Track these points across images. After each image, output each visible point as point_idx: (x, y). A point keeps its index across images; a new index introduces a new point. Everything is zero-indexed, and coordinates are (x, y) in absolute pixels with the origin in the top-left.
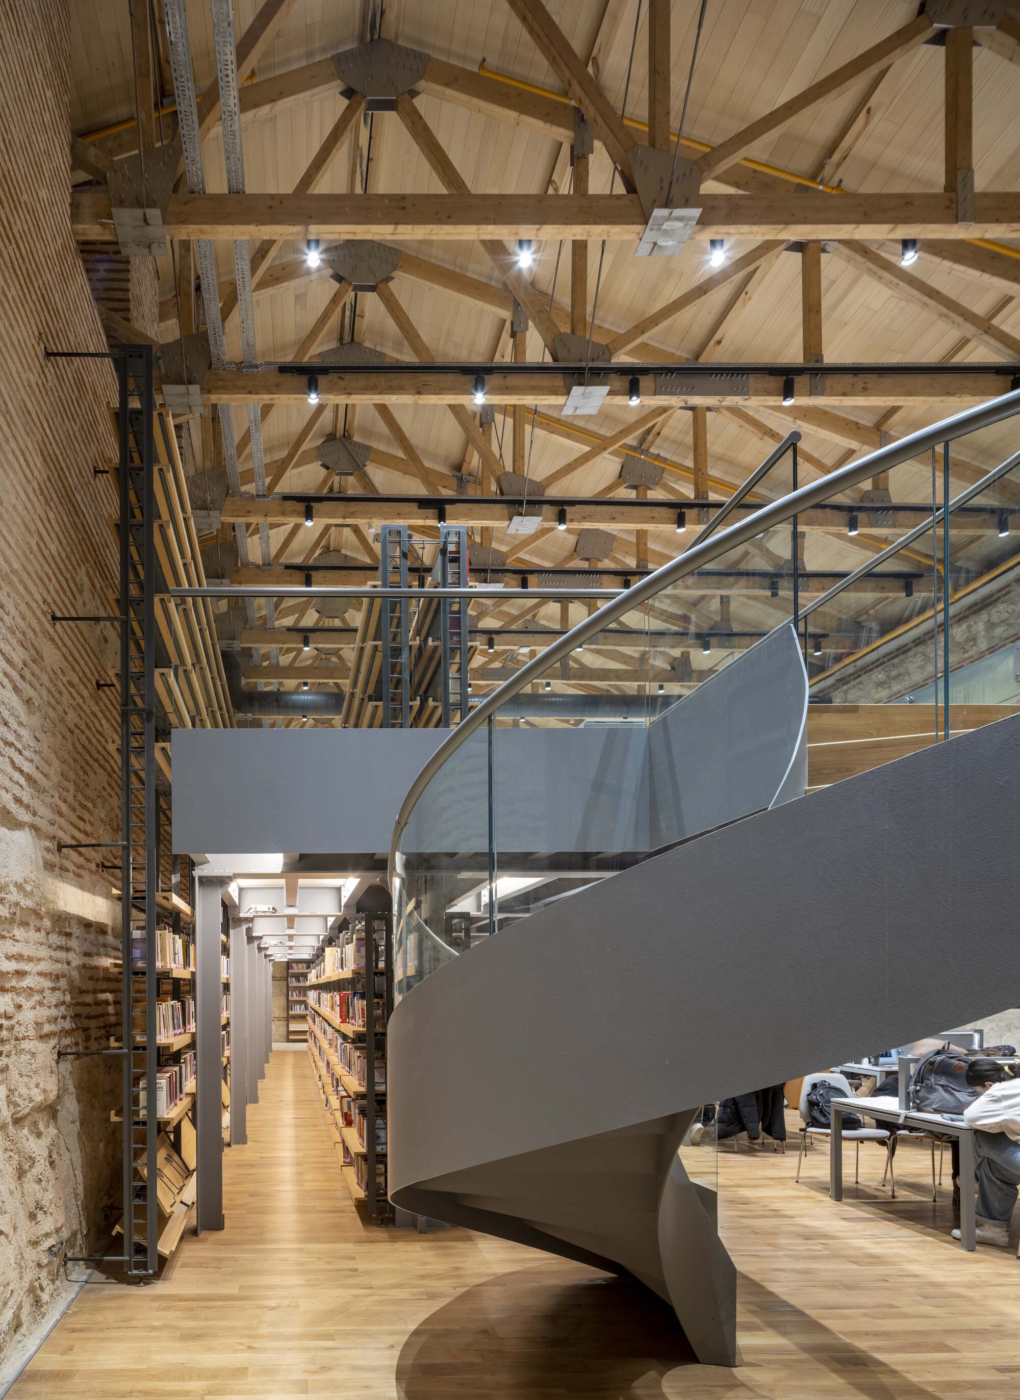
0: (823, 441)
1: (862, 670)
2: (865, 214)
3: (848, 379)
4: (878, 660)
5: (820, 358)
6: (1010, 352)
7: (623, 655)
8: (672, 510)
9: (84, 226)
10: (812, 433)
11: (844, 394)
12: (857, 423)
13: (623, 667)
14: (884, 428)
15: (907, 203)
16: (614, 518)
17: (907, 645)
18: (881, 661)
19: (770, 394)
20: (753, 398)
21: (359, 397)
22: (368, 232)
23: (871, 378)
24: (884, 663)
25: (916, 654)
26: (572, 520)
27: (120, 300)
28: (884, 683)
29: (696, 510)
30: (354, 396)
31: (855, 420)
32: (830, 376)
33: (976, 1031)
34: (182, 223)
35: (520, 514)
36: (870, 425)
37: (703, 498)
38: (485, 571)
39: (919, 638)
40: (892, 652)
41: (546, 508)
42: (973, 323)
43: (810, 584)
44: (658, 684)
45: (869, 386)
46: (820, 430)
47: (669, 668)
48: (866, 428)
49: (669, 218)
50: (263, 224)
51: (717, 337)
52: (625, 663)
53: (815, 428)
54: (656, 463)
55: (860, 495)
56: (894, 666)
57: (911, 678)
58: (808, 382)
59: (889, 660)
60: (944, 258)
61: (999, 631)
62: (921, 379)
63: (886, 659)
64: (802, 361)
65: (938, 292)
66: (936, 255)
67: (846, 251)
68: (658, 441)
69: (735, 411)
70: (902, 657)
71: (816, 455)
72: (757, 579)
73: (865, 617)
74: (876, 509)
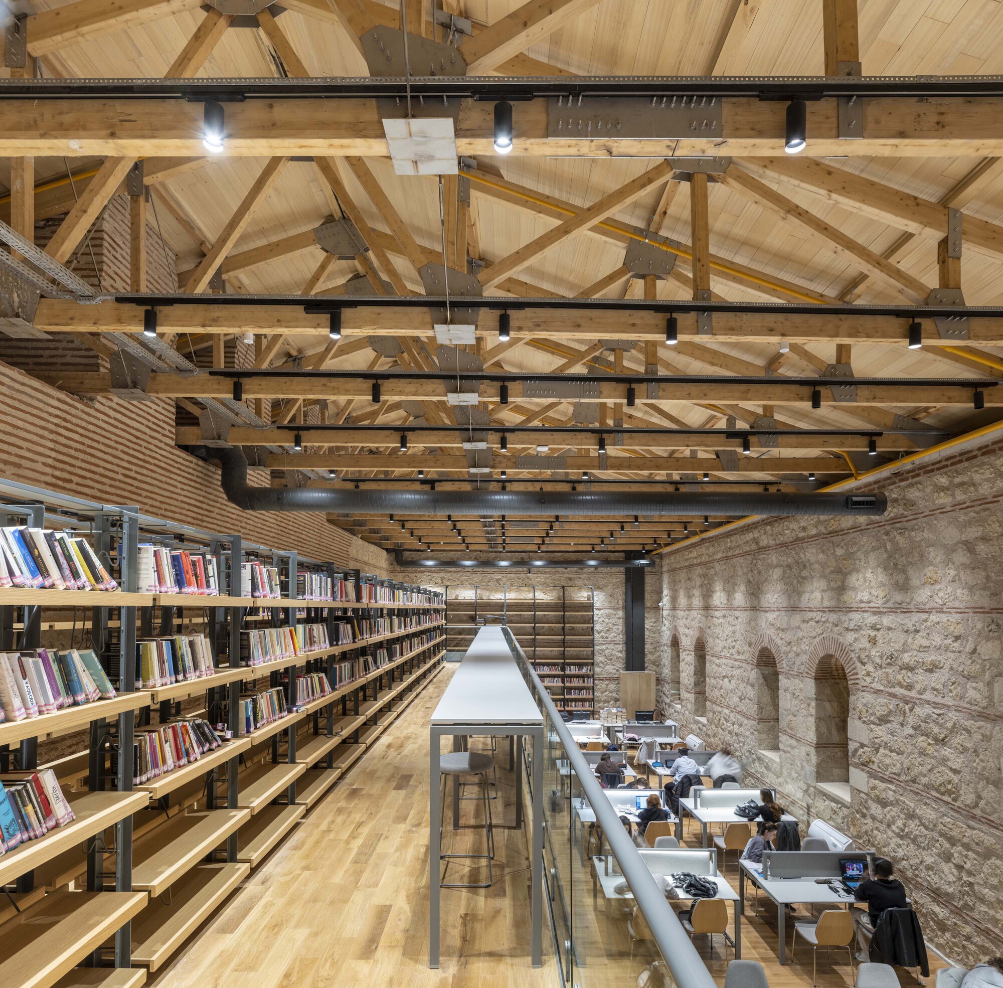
0: (871, 222)
1: (920, 469)
3: (909, 107)
4: (940, 462)
5: (855, 67)
8: (660, 315)
10: (855, 211)
11: (902, 135)
12: (916, 198)
14: (953, 205)
16: (579, 326)
17: (971, 451)
18: (943, 463)
20: (731, 141)
23: (952, 105)
24: (946, 466)
25: (983, 464)
26: (520, 329)
28: (948, 489)
29: (693, 315)
32: (875, 101)
35: (445, 322)
36: (933, 200)
37: (704, 299)
39: (987, 446)
40: (955, 457)
41: (484, 312)
43: (859, 392)
45: (948, 118)
46: (864, 207)
47: (715, 457)
48: (928, 204)
53: (858, 204)
54: (664, 248)
55: (925, 295)
56: (958, 473)
57: (976, 490)
58: (832, 113)
59: (953, 464)
63: (948, 463)
64: (822, 73)
68: (667, 221)
70: (966, 464)
71: (860, 240)
72: (793, 387)
73: (924, 414)
74: (947, 314)
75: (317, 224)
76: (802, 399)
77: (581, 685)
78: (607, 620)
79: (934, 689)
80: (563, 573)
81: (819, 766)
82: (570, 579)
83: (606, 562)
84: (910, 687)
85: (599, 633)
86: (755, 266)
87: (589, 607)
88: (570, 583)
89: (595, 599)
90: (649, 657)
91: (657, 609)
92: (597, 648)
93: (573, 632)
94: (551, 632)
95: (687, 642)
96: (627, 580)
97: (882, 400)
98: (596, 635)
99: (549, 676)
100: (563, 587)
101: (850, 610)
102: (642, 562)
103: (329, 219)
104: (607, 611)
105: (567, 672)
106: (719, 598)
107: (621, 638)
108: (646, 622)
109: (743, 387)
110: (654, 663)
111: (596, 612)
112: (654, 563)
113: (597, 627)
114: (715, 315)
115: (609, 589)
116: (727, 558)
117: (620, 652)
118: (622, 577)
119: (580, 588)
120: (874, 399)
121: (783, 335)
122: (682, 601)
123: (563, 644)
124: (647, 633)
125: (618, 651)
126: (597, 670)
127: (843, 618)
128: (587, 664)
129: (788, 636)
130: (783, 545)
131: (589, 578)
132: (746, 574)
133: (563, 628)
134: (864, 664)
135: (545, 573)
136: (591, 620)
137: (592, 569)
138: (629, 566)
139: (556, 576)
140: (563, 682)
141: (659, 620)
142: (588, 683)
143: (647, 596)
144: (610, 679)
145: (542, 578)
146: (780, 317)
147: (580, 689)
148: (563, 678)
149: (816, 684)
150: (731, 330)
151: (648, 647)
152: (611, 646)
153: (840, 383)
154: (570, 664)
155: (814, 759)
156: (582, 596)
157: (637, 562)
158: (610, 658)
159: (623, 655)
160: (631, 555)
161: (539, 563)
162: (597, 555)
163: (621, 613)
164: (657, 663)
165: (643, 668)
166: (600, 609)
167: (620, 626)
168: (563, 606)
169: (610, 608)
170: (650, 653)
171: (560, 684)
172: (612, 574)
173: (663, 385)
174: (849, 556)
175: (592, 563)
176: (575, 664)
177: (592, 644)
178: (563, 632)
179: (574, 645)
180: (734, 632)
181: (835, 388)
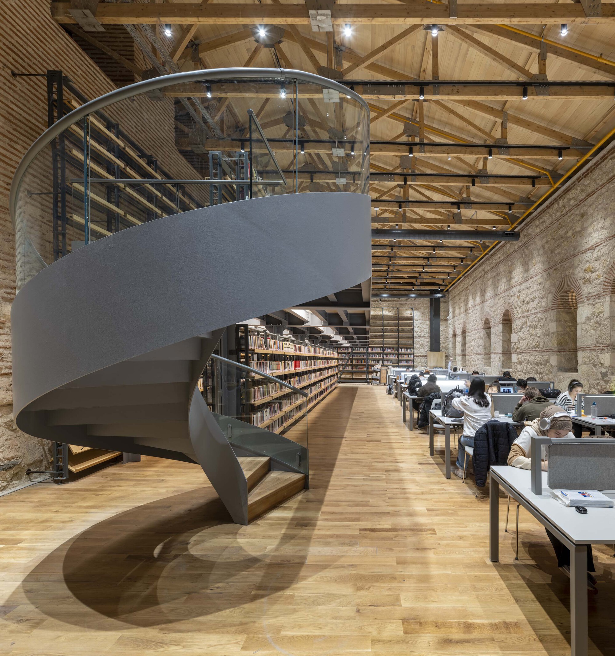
2: (408, 13)
6: (524, 76)
7: (440, 212)
9: (61, 17)
11: (448, 94)
12: (492, 108)
13: (441, 218)
14: (504, 110)
15: (427, 8)
19: (414, 94)
20: (408, 96)
21: (231, 94)
22: (187, 21)
27: (130, 51)
29: (419, 146)
30: (228, 94)
31: (491, 106)
32: (442, 86)
33: (551, 382)
34: (103, 16)
36: (499, 109)
38: (338, 173)
42: (507, 63)
43: (490, 180)
44: (447, 225)
48: (497, 110)
49: (317, 15)
50: (139, 17)
51: (423, 68)
52: (441, 216)
54: (417, 125)
55: (496, 140)
58: (432, 89)
60: (494, 33)
61: (572, 202)
62: (483, 88)
65: (491, 49)
66: (490, 32)
67: (450, 30)
69: (437, 102)
72: (463, 178)
74: (501, 147)
75: (284, 115)
76: (469, 183)
77: (407, 358)
78: (420, 326)
79: (534, 308)
80: (398, 301)
81: (503, 361)
82: (402, 304)
83: (420, 296)
84: (528, 311)
85: (416, 332)
86: (452, 133)
87: (411, 318)
88: (402, 306)
89: (415, 315)
90: (442, 345)
91: (447, 320)
92: (415, 340)
93: (403, 331)
94: (392, 331)
95: (459, 332)
96: (431, 305)
97: (499, 183)
98: (415, 334)
99: (390, 354)
100: (398, 308)
101: (513, 287)
102: (439, 295)
103: (289, 113)
104: (421, 321)
105: (400, 352)
106: (471, 303)
107: (428, 335)
108: (441, 327)
109: (447, 178)
110: (445, 348)
111: (415, 321)
112: (445, 296)
113: (416, 329)
114: (426, 147)
115: (422, 310)
116: (474, 282)
117: (428, 342)
118: (428, 304)
119: (407, 309)
120: (496, 183)
121: (448, 153)
122: (457, 311)
123: (398, 337)
124: (441, 332)
125: (427, 342)
126: (416, 351)
127: (511, 292)
128: (410, 348)
129: (493, 309)
130: (493, 268)
131: (411, 304)
132: (480, 287)
133: (398, 330)
134: (516, 308)
135: (389, 301)
136: (412, 325)
137: (413, 299)
138: (432, 297)
139: (394, 303)
140: (398, 357)
141: (447, 326)
142: (411, 357)
143: (441, 314)
144: (422, 356)
145: (387, 304)
146: (447, 147)
147: (407, 361)
148: (398, 355)
149: (503, 326)
150: (431, 152)
151: (442, 340)
152: (423, 339)
153: (483, 177)
154: (401, 348)
155: (502, 358)
156: (408, 313)
157: (436, 295)
158: (422, 345)
159: (429, 344)
160: (433, 292)
161: (385, 295)
162: (415, 292)
163: (428, 322)
164: (447, 349)
165: (439, 350)
166: (417, 320)
167: (428, 329)
168: (398, 318)
169: (422, 320)
170: (443, 343)
171: (396, 358)
172: (423, 302)
173: (417, 177)
174: (513, 264)
175: (413, 295)
176: (404, 348)
177: (413, 337)
178: (398, 331)
179: (403, 338)
180: (476, 317)
181: (481, 178)
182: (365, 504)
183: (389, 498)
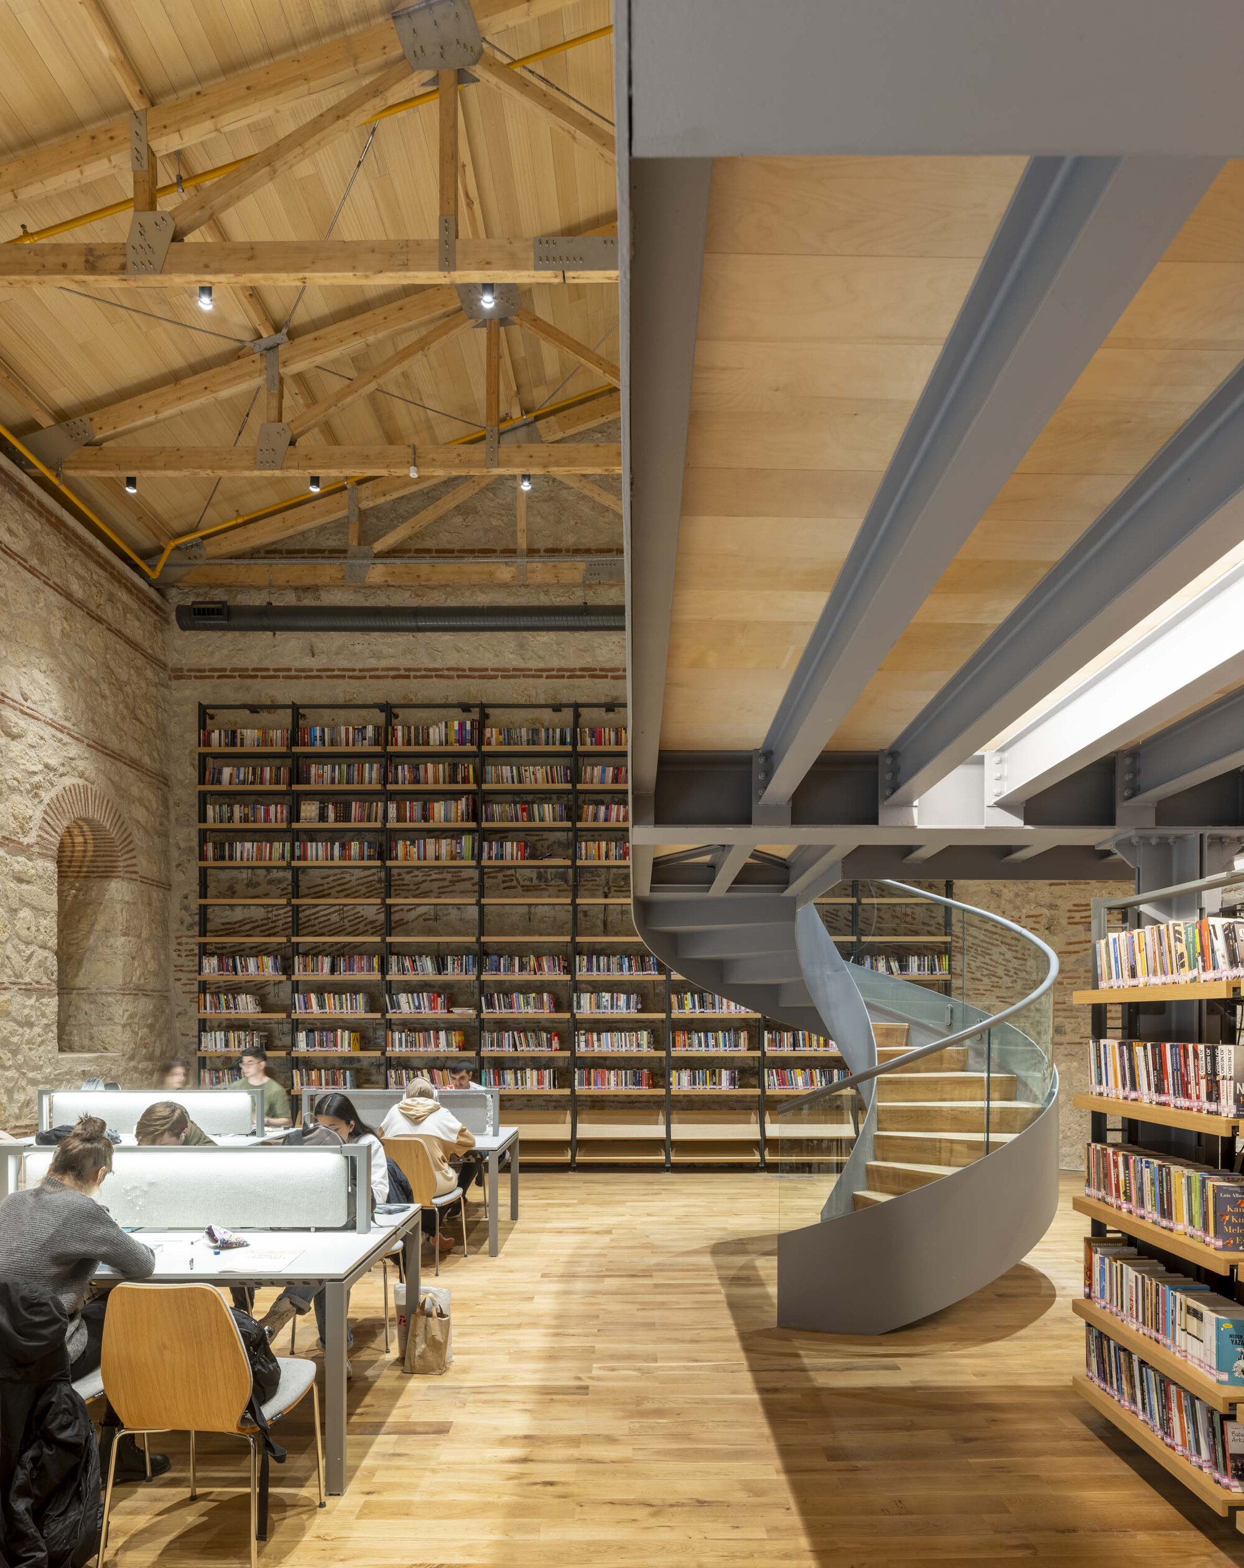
182: (644, 1306)
183: (597, 1317)
